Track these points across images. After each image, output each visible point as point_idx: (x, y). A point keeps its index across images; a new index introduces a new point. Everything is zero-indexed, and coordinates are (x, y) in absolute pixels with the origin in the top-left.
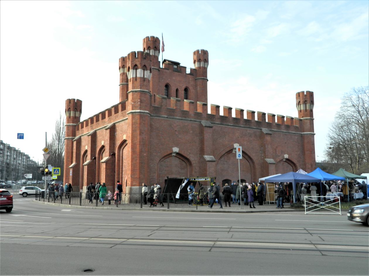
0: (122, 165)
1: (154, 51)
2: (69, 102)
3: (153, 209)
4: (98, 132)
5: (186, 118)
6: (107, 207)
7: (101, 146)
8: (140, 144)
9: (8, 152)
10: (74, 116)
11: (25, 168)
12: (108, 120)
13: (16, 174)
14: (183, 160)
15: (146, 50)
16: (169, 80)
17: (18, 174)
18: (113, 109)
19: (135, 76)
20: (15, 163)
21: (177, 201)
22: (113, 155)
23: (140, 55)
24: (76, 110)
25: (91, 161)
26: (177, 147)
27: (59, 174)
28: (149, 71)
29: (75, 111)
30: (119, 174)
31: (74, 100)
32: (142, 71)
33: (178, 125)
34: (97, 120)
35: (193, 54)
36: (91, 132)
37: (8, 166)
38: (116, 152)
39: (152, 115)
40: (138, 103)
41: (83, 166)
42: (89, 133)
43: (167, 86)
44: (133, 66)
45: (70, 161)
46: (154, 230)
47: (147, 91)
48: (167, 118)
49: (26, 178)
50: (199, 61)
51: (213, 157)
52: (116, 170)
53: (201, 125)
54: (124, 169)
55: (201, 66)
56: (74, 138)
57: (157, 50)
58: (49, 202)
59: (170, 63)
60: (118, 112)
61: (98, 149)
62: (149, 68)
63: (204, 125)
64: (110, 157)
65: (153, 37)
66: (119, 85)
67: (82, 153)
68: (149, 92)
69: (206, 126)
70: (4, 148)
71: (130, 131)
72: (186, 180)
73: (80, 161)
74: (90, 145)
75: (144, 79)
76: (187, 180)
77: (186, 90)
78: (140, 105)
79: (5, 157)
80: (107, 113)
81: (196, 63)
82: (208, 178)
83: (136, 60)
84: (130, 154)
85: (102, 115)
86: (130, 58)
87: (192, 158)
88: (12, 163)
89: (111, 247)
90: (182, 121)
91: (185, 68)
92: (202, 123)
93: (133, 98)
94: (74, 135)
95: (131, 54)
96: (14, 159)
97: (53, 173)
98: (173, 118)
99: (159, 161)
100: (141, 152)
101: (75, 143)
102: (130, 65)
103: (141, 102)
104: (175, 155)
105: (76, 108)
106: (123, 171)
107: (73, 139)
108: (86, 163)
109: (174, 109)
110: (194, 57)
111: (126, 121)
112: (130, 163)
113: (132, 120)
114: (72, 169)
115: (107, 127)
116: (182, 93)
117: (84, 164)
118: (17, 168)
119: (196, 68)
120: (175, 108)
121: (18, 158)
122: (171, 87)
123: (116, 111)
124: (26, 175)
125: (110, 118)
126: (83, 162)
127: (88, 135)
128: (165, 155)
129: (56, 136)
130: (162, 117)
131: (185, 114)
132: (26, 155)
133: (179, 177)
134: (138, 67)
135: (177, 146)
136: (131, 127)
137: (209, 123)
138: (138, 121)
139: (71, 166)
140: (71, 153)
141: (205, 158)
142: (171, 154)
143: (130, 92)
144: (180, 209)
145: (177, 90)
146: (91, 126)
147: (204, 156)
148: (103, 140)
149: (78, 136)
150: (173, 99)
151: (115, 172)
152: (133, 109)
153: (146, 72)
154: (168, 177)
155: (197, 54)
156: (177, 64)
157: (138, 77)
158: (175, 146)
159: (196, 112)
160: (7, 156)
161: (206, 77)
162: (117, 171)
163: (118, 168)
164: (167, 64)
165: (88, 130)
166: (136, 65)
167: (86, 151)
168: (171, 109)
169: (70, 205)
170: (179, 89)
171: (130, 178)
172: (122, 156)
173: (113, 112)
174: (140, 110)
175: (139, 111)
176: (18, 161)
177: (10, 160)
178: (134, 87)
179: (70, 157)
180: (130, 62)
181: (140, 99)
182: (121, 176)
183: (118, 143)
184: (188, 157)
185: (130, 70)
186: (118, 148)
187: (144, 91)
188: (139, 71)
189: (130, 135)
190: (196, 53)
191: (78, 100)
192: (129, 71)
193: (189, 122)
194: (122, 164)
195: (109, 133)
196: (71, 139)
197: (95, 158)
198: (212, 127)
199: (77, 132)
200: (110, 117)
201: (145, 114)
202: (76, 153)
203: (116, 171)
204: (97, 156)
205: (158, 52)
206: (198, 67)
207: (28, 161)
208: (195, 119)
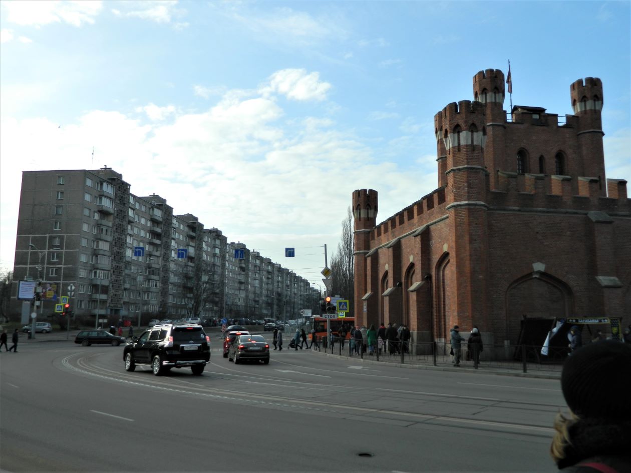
0: (444, 296)
1: (494, 95)
2: (357, 195)
3: (497, 372)
4: (403, 241)
5: (556, 208)
6: (419, 365)
7: (409, 264)
8: (470, 260)
9: (278, 276)
10: (366, 217)
11: (303, 301)
12: (418, 222)
13: (291, 310)
14: (555, 286)
15: (480, 94)
16: (525, 141)
17: (294, 310)
18: (425, 202)
19: (456, 144)
20: (289, 293)
21: (544, 360)
22: (427, 278)
23: (464, 108)
24: (368, 207)
25: (395, 288)
26: (541, 262)
27: (347, 310)
28: (481, 133)
29: (368, 209)
30: (439, 311)
31: (365, 190)
32: (470, 133)
33: (540, 223)
34: (402, 222)
35: (571, 89)
36: (393, 241)
37: (280, 298)
38: (433, 274)
39: (492, 207)
40: (463, 189)
41: (383, 297)
42: (389, 243)
43: (522, 153)
44: (453, 128)
45: (363, 288)
46: (487, 406)
47: (480, 167)
48: (519, 210)
49: (304, 315)
50: (583, 99)
51: (617, 279)
52: (434, 303)
53: (588, 220)
54: (447, 302)
55: (588, 108)
56: (368, 253)
57: (499, 92)
58: (332, 353)
59: (525, 111)
60: (433, 207)
61: (404, 270)
62: (480, 128)
63: (594, 219)
64: (424, 282)
65: (491, 71)
66: (437, 160)
67: (381, 276)
68: (484, 170)
69: (598, 222)
70: (273, 270)
71: (452, 238)
72: (559, 322)
73: (377, 289)
74: (391, 263)
75: (472, 148)
76: (561, 322)
77: (560, 156)
78: (468, 192)
79: (276, 284)
80: (415, 209)
81: (578, 104)
82: (604, 319)
83: (458, 116)
84: (455, 276)
85: (408, 212)
86: (448, 114)
87: (572, 281)
88: (286, 293)
89: (407, 426)
90: (550, 214)
91: (555, 116)
92: (588, 215)
93: (455, 182)
94: (367, 247)
95: (448, 108)
96: (288, 286)
97: (337, 308)
98: (531, 211)
99: (508, 288)
100: (473, 272)
101: (369, 260)
102: (448, 127)
103: (469, 186)
104: (538, 276)
105: (368, 205)
106: (446, 305)
107: (366, 253)
108: (386, 292)
109: (532, 195)
110: (572, 94)
111: (447, 221)
112: (456, 292)
113: (456, 219)
114: (366, 301)
115: (417, 233)
116: (551, 163)
117: (383, 294)
118: (293, 300)
119: (578, 113)
120: (533, 192)
121: (293, 285)
122: (529, 154)
123: (431, 206)
124: (302, 312)
125: (421, 218)
126: (383, 291)
127: (387, 246)
128: (519, 276)
129: (345, 250)
130: (510, 210)
131: (554, 201)
132: (304, 280)
133: (546, 316)
134: (461, 128)
135: (541, 260)
136: (454, 231)
137: (604, 216)
138: (466, 220)
139: (364, 297)
140: (364, 277)
141: (600, 282)
142: (531, 274)
143: (449, 172)
144: (548, 374)
145: (541, 159)
146: (393, 232)
147: (596, 277)
148: (411, 254)
149: (373, 248)
150: (530, 177)
151: (432, 307)
152: (456, 201)
153: (475, 134)
154: (525, 317)
155: (578, 88)
156: (541, 111)
157: (462, 145)
158: (538, 261)
159: (577, 196)
160: (278, 282)
161: (600, 127)
162: (436, 304)
163: (437, 300)
164: (519, 114)
165: (388, 239)
166: (458, 126)
167: (386, 273)
168: (527, 195)
169: (362, 360)
170: (545, 157)
171: (457, 317)
172: (443, 280)
173: (425, 207)
174: (468, 200)
175: (466, 202)
176: (293, 290)
177: (282, 288)
178: (457, 163)
179: (363, 283)
180: (448, 122)
181: (467, 182)
182: (443, 314)
183: (435, 258)
184: (564, 280)
185: (449, 135)
186: (436, 267)
187: (474, 168)
188: (463, 134)
189: (453, 244)
190: (577, 86)
191: (371, 191)
192: (446, 136)
193: (562, 215)
194: (444, 293)
195: (420, 242)
196: (363, 254)
197: (401, 284)
198: (610, 223)
199: (371, 242)
200: (421, 215)
201: (477, 207)
202: (372, 276)
203: (434, 306)
204: (403, 280)
205: (501, 94)
206: (581, 112)
207: (306, 289)
208: (574, 209)
